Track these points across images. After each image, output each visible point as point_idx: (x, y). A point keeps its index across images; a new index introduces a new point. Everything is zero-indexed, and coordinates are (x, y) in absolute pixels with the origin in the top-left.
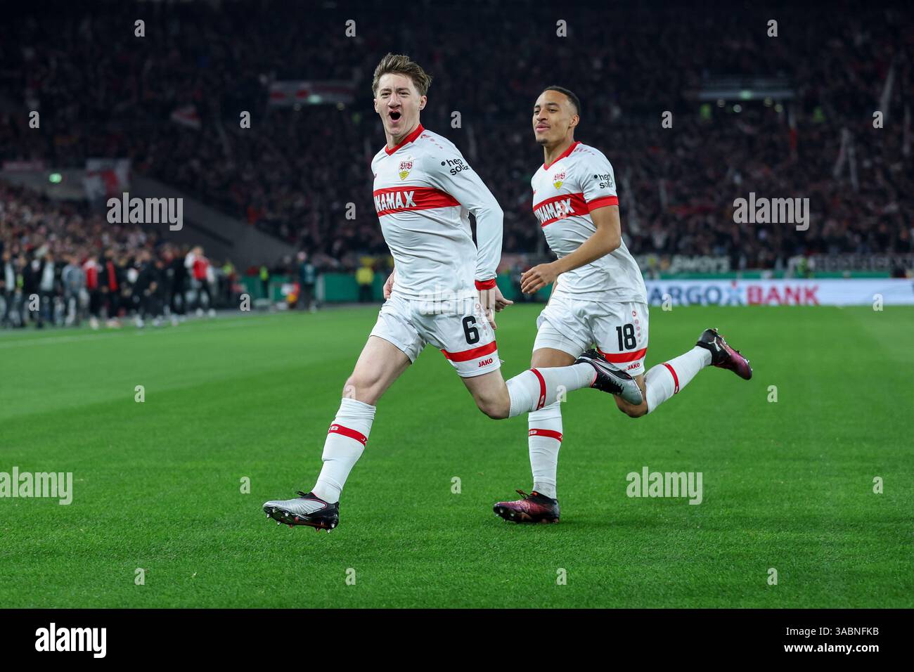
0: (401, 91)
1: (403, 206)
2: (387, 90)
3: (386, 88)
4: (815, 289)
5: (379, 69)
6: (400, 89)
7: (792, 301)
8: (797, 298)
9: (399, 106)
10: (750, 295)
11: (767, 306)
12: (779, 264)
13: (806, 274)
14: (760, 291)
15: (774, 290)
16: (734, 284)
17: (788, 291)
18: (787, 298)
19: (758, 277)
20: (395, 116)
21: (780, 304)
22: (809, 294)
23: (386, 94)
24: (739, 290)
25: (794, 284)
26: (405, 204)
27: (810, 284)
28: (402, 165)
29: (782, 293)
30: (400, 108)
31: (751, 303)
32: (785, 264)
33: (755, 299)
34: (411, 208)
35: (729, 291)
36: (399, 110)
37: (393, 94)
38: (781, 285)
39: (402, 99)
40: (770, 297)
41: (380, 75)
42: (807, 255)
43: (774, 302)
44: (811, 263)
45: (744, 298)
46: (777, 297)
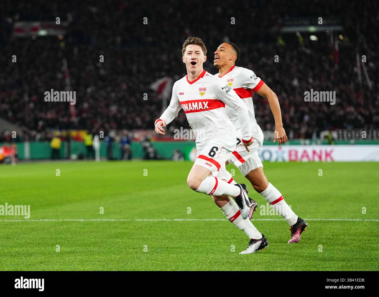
0: (197, 53)
1: (202, 108)
2: (190, 52)
3: (190, 51)
4: (332, 151)
5: (185, 43)
6: (197, 51)
7: (317, 159)
8: (320, 157)
9: (196, 59)
10: (290, 155)
11: (301, 163)
12: (314, 136)
13: (330, 141)
14: (296, 152)
15: (305, 152)
16: (280, 148)
17: (314, 152)
18: (313, 158)
19: (299, 144)
20: (193, 63)
21: (309, 161)
22: (327, 155)
23: (190, 54)
24: (283, 153)
25: (318, 148)
26: (203, 108)
27: (328, 148)
28: (200, 89)
29: (310, 154)
30: (196, 60)
31: (291, 160)
32: (318, 136)
33: (293, 158)
34: (206, 109)
35: (277, 153)
36: (196, 61)
37: (193, 53)
38: (309, 149)
39: (197, 56)
40: (303, 156)
41: (186, 45)
42: (331, 130)
43: (305, 160)
44: (335, 135)
45: (286, 157)
46: (307, 156)
